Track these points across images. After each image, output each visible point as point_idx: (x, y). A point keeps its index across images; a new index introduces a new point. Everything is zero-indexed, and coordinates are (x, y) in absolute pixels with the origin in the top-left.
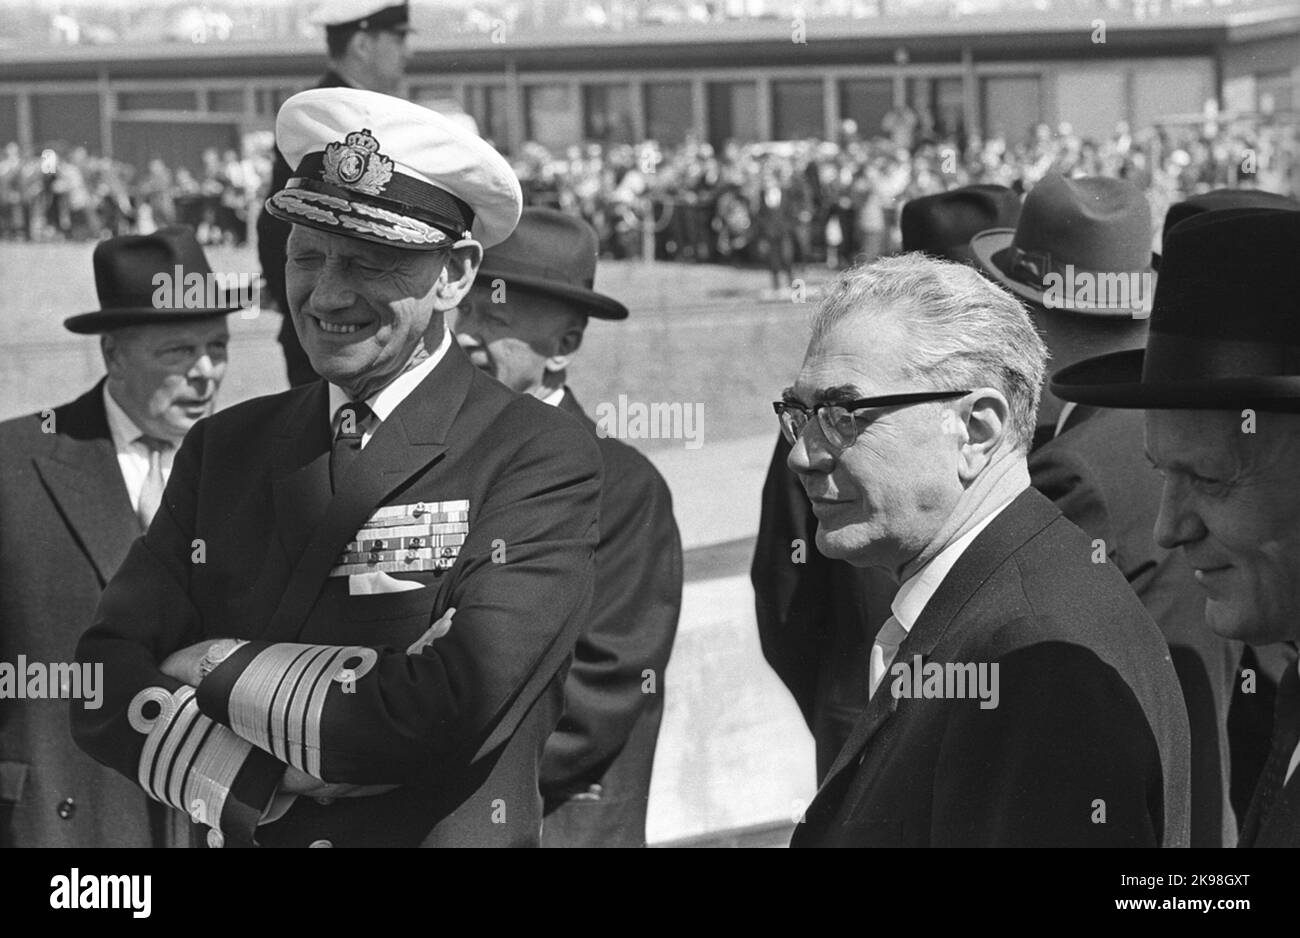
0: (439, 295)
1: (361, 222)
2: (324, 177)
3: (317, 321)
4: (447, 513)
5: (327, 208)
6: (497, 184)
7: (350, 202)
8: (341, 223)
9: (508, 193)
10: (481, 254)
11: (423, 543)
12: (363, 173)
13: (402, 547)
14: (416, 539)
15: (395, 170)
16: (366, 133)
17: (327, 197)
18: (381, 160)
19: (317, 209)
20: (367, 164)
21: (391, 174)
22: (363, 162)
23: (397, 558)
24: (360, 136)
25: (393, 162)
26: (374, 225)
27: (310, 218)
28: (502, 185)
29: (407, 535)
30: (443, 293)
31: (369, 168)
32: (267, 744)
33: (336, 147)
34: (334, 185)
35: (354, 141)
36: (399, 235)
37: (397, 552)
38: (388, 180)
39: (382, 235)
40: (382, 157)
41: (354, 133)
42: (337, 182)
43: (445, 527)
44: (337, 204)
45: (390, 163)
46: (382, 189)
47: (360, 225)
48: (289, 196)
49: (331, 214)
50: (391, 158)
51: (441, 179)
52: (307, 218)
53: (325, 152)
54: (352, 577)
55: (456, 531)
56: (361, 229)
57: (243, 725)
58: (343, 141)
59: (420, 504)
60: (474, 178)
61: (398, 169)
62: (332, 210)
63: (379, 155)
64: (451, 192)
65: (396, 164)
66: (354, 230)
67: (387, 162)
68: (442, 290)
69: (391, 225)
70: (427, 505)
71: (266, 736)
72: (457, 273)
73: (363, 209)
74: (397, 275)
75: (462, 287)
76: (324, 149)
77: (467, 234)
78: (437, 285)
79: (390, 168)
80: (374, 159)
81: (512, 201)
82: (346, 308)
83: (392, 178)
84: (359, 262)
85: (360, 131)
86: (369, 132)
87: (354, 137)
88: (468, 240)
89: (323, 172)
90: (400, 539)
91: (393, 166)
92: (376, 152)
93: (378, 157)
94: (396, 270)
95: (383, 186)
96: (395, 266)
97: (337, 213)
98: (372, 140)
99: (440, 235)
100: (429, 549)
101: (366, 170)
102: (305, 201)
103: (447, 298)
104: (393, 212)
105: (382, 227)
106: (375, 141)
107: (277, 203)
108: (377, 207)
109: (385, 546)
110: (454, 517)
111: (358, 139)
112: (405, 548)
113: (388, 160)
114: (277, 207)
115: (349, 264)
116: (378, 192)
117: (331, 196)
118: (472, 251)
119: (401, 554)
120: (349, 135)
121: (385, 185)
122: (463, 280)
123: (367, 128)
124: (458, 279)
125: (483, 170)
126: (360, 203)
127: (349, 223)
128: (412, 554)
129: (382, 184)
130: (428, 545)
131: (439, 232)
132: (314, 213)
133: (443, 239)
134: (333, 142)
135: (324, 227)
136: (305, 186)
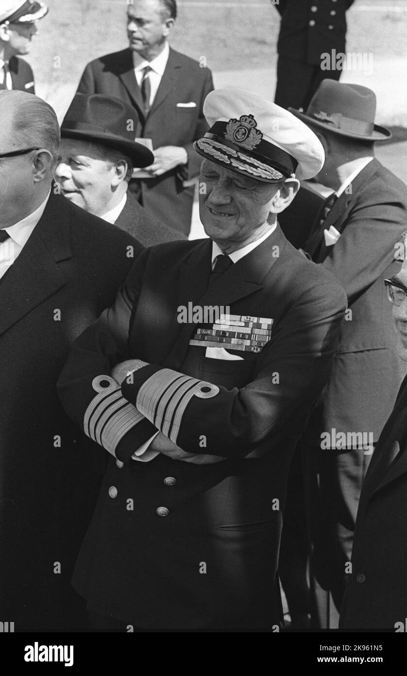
0: (274, 204)
1: (241, 164)
2: (226, 136)
3: (211, 210)
4: (261, 324)
5: (224, 153)
6: (313, 152)
7: (237, 152)
8: (231, 163)
9: (318, 157)
10: (299, 187)
11: (247, 337)
12: (246, 138)
13: (236, 337)
14: (244, 335)
15: (263, 138)
16: (251, 117)
17: (225, 147)
18: (256, 133)
19: (220, 153)
20: (249, 133)
21: (260, 140)
22: (247, 132)
23: (232, 342)
24: (247, 118)
25: (262, 134)
26: (247, 166)
27: (215, 157)
28: (315, 153)
29: (239, 332)
30: (276, 204)
31: (250, 136)
32: (153, 419)
33: (234, 121)
34: (230, 141)
35: (244, 120)
36: (259, 173)
37: (233, 339)
38: (259, 143)
39: (251, 172)
40: (257, 131)
41: (244, 116)
42: (232, 140)
43: (260, 331)
44: (230, 152)
45: (261, 135)
46: (255, 147)
47: (240, 166)
48: (206, 143)
49: (227, 157)
50: (262, 132)
51: (285, 146)
52: (214, 157)
53: (228, 123)
54: (208, 348)
55: (265, 334)
56: (241, 168)
57: (142, 406)
58: (238, 119)
59: (249, 317)
60: (302, 148)
61: (264, 138)
62: (227, 155)
63: (256, 129)
64: (289, 153)
65: (264, 135)
66: (237, 168)
67: (259, 134)
68: (275, 202)
69: (256, 167)
70: (252, 318)
71: (153, 414)
72: (285, 194)
73: (243, 157)
74: (254, 192)
75: (286, 202)
76: (228, 121)
77: (293, 175)
78: (273, 199)
79: (260, 137)
80: (253, 131)
81: (319, 161)
82: (226, 205)
83: (260, 143)
84: (236, 182)
85: (248, 115)
86: (253, 116)
87: (244, 118)
88: (293, 178)
89: (225, 133)
90: (235, 333)
91: (262, 136)
92: (254, 128)
93: (255, 130)
94: (254, 190)
95: (255, 146)
96: (254, 187)
97: (230, 157)
98: (254, 121)
99: (280, 176)
100: (249, 341)
101: (248, 136)
102: (214, 147)
103: (277, 207)
104: (258, 160)
105: (252, 168)
106: (255, 122)
107: (199, 146)
108: (250, 156)
109: (227, 335)
110: (265, 327)
111: (246, 120)
112: (237, 338)
113: (260, 133)
114: (199, 148)
115: (231, 182)
116: (252, 149)
117: (228, 147)
118: (294, 184)
119: (234, 341)
120: (242, 116)
121: (256, 146)
122: (287, 199)
123: (252, 114)
124: (285, 198)
125: (307, 144)
126: (242, 153)
127: (235, 164)
128: (240, 341)
129: (255, 145)
130: (249, 338)
131: (280, 174)
132: (217, 155)
133: (281, 177)
134: (233, 118)
135: (222, 163)
136: (215, 139)
